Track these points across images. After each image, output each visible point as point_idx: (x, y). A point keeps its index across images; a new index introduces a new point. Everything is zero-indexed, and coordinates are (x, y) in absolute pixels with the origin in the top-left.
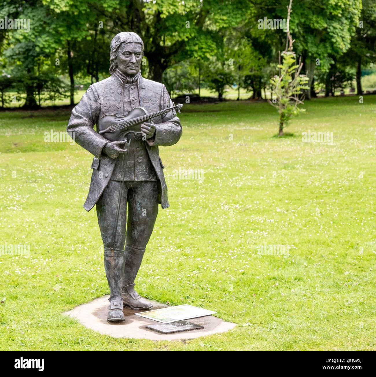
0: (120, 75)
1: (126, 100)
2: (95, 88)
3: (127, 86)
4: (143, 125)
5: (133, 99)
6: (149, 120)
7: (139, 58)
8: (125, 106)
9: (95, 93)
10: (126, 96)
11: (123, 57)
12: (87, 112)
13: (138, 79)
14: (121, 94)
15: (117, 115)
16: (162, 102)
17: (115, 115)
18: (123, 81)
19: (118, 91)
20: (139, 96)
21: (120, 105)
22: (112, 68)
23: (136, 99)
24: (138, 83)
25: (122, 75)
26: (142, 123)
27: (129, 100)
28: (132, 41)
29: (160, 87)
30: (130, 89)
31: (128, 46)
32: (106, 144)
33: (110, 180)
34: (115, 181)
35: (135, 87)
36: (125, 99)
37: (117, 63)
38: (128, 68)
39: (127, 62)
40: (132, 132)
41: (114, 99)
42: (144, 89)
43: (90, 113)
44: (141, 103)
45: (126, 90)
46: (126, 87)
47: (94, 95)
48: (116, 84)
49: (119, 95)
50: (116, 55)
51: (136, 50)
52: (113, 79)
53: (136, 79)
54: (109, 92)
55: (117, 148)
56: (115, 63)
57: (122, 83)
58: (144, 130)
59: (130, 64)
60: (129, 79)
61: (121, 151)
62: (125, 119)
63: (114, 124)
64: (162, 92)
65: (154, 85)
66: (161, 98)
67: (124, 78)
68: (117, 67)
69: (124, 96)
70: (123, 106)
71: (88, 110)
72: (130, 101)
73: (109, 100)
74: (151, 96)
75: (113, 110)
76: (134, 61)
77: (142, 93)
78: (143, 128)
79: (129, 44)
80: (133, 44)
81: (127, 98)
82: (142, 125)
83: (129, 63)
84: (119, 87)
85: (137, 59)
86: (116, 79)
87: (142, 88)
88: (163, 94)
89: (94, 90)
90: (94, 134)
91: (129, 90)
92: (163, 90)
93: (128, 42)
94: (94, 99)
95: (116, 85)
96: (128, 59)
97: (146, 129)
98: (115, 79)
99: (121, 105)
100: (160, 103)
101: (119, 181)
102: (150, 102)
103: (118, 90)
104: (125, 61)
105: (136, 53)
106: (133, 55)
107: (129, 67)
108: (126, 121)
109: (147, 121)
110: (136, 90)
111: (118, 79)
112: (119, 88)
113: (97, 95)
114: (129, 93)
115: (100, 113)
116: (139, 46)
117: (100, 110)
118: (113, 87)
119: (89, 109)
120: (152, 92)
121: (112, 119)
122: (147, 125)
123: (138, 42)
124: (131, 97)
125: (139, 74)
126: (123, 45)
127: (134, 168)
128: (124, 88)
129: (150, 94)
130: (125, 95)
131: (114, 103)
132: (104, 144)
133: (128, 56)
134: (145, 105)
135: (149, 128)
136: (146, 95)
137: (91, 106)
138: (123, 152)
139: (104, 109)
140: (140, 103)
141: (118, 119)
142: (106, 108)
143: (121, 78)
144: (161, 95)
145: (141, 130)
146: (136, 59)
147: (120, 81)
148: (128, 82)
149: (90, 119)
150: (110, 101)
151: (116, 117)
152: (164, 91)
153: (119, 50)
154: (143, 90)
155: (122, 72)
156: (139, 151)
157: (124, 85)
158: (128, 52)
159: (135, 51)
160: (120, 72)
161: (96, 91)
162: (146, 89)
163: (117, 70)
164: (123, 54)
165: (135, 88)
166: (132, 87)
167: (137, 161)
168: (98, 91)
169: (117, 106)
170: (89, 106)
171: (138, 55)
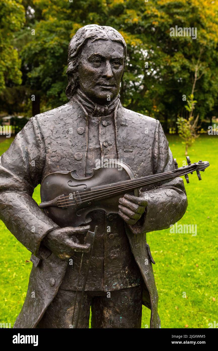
0: (82, 100)
1: (92, 145)
2: (38, 123)
3: (95, 120)
4: (123, 200)
5: (105, 144)
6: (136, 191)
7: (119, 70)
8: (89, 156)
9: (37, 131)
10: (93, 139)
11: (88, 66)
12: (21, 165)
13: (114, 109)
14: (82, 134)
15: (73, 176)
16: (156, 151)
17: (69, 176)
18: (87, 111)
19: (79, 129)
20: (115, 140)
21: (81, 154)
22: (70, 87)
23: (110, 145)
24: (116, 116)
25: (86, 100)
26: (122, 194)
27: (98, 146)
28: (106, 37)
29: (152, 124)
30: (101, 127)
31: (99, 45)
32: (49, 232)
33: (60, 289)
34: (69, 291)
35: (110, 122)
36: (90, 144)
37: (78, 78)
38: (97, 87)
39: (97, 76)
40: (101, 211)
41: (70, 144)
42: (125, 126)
43: (26, 167)
44: (120, 151)
45: (93, 128)
46: (93, 121)
47: (35, 134)
48: (75, 116)
49: (80, 137)
50: (77, 64)
51: (114, 54)
52: (71, 107)
53: (112, 108)
54: (61, 130)
55: (69, 241)
56: (75, 78)
57: (85, 116)
58: (124, 209)
59: (101, 80)
60: (99, 108)
61: (78, 249)
62: (89, 184)
63: (67, 192)
64: (157, 133)
65: (143, 120)
66: (154, 143)
67: (90, 106)
68: (78, 86)
69: (89, 139)
70: (87, 157)
71: (22, 161)
72: (100, 148)
73: (61, 144)
74: (138, 140)
75: (68, 164)
76: (109, 73)
77: (122, 134)
78: (124, 205)
79: (99, 42)
80: (109, 42)
81: (94, 143)
82: (121, 199)
83: (99, 76)
84: (81, 121)
85: (115, 71)
86: (76, 107)
87: (122, 125)
88: (157, 137)
89: (36, 125)
90: (28, 209)
91: (98, 128)
92: (157, 130)
93: (99, 37)
94: (34, 141)
95: (76, 118)
96: (99, 70)
97: (129, 208)
98: (73, 108)
99: (83, 154)
100: (153, 153)
101: (74, 292)
102: (135, 151)
103: (78, 126)
104: (92, 74)
105: (114, 60)
106: (108, 63)
107: (99, 84)
108: (89, 189)
109: (131, 192)
110: (110, 128)
111: (80, 107)
112: (81, 124)
113: (39, 135)
114: (98, 134)
115: (44, 167)
116: (119, 48)
117: (44, 161)
118: (70, 121)
119: (25, 160)
120: (138, 132)
121: (64, 182)
122: (131, 201)
123: (117, 39)
124: (102, 140)
125: (118, 101)
126: (89, 44)
127: (103, 270)
128: (89, 124)
129: (135, 137)
130: (91, 136)
131: (71, 151)
132: (44, 232)
133: (98, 64)
134: (127, 155)
135: (136, 206)
136: (129, 138)
137: (27, 154)
138: (82, 249)
139: (51, 161)
140: (117, 151)
141: (74, 183)
142: (54, 159)
143: (84, 105)
144: (155, 139)
145: (118, 209)
146: (113, 72)
147: (82, 110)
148: (96, 114)
149: (25, 178)
150: (62, 147)
151: (72, 179)
152: (159, 132)
153: (82, 54)
154: (123, 128)
155: (87, 94)
156: (113, 239)
157: (89, 117)
158: (98, 55)
159: (111, 56)
160: (84, 95)
161: (39, 127)
162: (128, 128)
163: (79, 91)
164: (90, 60)
165: (109, 124)
166: (104, 123)
167: (109, 257)
168: (42, 127)
169: (76, 157)
170: (23, 155)
171: (116, 63)
